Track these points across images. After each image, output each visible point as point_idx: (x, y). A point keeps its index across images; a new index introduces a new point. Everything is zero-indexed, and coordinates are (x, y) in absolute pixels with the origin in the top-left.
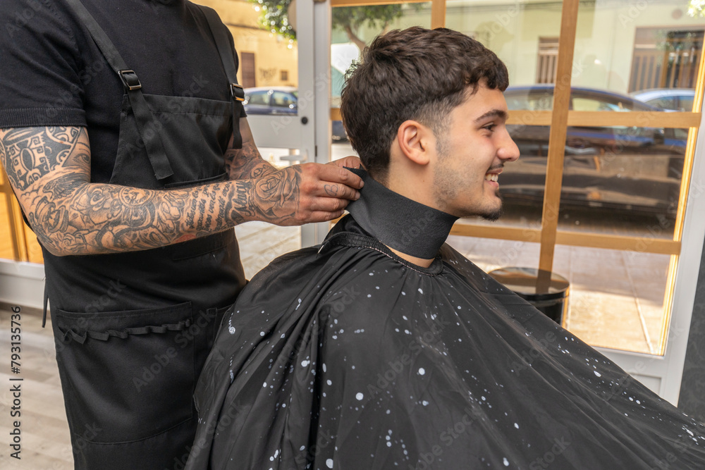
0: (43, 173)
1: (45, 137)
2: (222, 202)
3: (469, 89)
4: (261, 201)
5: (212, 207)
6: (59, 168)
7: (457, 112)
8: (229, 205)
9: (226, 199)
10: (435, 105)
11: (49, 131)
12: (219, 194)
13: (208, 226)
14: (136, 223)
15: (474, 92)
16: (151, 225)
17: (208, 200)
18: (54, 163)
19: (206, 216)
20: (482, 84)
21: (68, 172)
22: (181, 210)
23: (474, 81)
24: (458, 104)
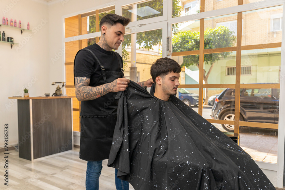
0: (79, 84)
1: (81, 78)
2: (103, 88)
3: (169, 72)
4: (111, 87)
5: (102, 89)
6: (81, 83)
7: (167, 76)
8: (105, 88)
9: (104, 87)
10: (163, 74)
11: (82, 77)
12: (103, 86)
13: (102, 93)
14: (89, 92)
15: (170, 73)
16: (91, 93)
17: (101, 88)
18: (81, 82)
19: (101, 91)
20: (172, 71)
21: (82, 84)
22: (96, 90)
23: (171, 71)
24: (167, 74)
